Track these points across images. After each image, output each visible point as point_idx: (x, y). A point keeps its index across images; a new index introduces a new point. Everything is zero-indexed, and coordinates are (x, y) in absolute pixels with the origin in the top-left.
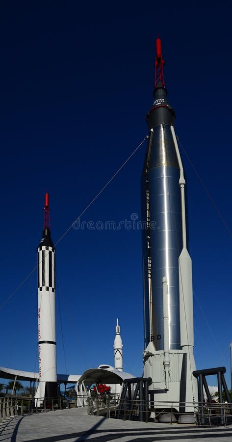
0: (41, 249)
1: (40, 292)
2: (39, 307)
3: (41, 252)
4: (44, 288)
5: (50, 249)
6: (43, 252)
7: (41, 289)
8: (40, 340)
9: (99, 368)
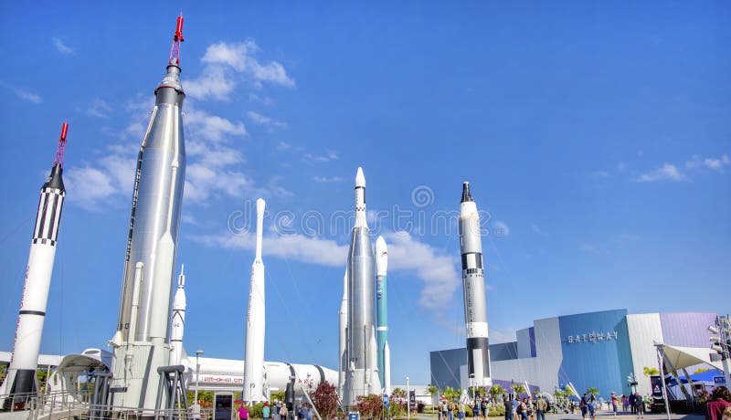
0: (44, 191)
1: (33, 246)
2: (29, 264)
3: (44, 195)
4: (39, 240)
5: (58, 191)
6: (47, 195)
7: (35, 242)
8: (22, 309)
9: (83, 354)
